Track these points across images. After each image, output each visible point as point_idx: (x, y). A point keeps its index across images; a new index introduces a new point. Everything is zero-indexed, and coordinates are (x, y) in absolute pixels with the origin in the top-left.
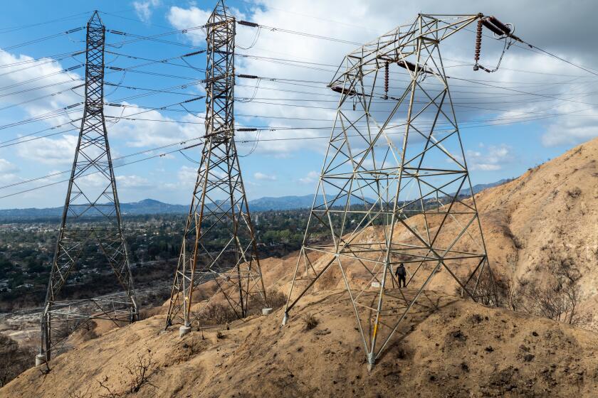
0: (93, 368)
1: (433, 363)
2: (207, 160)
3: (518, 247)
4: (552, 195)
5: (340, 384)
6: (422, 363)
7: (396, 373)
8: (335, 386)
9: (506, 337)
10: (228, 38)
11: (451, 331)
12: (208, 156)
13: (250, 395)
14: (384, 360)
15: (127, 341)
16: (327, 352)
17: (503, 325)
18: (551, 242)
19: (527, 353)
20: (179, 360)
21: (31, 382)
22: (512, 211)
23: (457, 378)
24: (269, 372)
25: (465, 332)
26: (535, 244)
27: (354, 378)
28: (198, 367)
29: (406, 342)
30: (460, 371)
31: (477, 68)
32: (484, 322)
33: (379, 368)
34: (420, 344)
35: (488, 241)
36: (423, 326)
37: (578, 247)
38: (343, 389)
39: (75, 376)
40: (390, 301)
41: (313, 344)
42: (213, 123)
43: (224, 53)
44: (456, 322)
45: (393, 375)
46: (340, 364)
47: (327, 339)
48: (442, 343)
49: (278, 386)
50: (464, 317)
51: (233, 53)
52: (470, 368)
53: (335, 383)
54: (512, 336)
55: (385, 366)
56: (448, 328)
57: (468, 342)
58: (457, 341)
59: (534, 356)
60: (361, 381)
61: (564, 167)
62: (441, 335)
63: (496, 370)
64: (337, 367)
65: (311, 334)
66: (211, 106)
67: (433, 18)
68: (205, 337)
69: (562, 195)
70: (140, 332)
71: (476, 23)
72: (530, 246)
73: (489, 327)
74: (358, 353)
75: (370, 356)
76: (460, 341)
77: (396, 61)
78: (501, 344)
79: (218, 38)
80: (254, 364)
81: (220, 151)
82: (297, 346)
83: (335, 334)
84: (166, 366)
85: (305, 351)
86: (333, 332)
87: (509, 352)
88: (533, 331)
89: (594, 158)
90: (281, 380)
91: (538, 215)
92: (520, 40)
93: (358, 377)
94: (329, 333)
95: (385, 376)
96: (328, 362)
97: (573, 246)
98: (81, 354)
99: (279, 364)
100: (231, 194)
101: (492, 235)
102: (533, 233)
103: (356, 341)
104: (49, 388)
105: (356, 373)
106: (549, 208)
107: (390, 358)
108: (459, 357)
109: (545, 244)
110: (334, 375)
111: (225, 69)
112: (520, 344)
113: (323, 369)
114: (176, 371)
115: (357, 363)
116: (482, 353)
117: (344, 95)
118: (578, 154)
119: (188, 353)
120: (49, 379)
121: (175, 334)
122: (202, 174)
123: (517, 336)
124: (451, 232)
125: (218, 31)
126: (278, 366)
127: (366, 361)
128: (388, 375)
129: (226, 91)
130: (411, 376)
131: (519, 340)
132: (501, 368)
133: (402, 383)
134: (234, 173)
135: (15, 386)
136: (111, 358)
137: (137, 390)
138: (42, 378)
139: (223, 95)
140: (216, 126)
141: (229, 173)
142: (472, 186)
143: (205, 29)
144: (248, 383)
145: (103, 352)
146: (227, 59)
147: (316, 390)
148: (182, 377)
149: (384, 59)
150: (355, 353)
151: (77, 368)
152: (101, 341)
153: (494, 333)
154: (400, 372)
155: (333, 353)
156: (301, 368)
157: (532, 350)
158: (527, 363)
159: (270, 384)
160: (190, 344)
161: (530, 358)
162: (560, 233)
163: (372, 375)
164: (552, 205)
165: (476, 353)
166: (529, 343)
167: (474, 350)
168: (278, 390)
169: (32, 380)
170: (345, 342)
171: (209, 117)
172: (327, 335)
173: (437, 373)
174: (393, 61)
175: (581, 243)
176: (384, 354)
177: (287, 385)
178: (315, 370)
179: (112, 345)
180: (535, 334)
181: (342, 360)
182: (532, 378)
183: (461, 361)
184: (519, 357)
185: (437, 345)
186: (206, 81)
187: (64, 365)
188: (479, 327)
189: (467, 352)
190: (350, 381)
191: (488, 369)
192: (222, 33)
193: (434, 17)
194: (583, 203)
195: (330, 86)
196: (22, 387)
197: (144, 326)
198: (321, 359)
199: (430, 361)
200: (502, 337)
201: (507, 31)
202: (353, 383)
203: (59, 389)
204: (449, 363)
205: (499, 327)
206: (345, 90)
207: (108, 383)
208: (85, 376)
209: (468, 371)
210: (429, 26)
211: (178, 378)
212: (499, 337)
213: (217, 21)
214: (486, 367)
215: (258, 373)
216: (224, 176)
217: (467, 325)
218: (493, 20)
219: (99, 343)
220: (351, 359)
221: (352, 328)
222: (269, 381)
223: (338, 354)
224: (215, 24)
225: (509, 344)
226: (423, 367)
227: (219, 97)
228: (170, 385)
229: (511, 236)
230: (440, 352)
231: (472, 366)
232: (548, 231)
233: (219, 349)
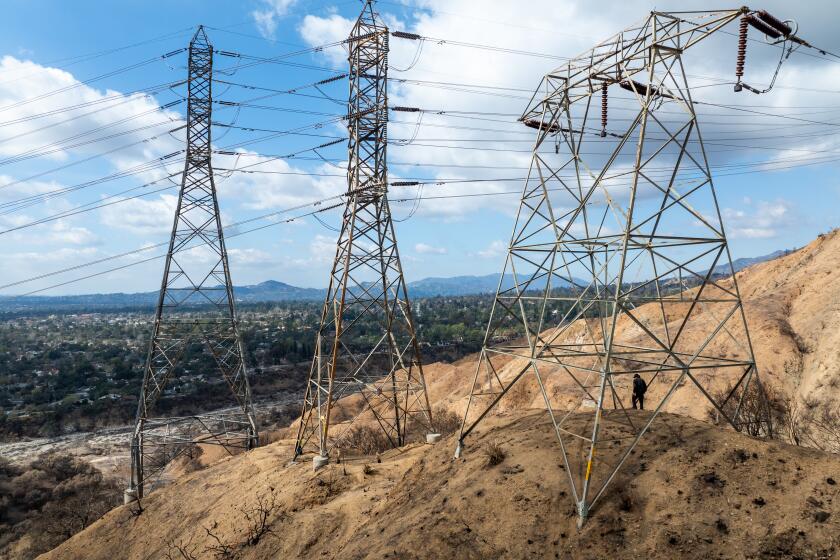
0: (198, 510)
1: (673, 518)
2: (349, 226)
3: (802, 350)
5: (537, 545)
6: (657, 519)
7: (619, 531)
8: (530, 547)
9: (785, 484)
10: (378, 57)
11: (700, 473)
12: (351, 221)
13: (410, 554)
14: (602, 512)
15: (243, 474)
16: (518, 498)
17: (780, 466)
19: (819, 510)
20: (312, 503)
21: (119, 525)
22: (793, 296)
23: (710, 542)
24: (437, 524)
25: (722, 475)
26: (830, 346)
27: (557, 537)
28: (338, 513)
29: (634, 487)
30: (715, 531)
31: (739, 88)
32: (751, 461)
33: (594, 524)
34: (654, 490)
35: (755, 342)
36: (659, 463)
38: (542, 551)
39: (175, 519)
40: (610, 428)
41: (498, 487)
42: (358, 175)
43: (372, 77)
44: (709, 460)
45: (615, 534)
46: (537, 516)
47: (519, 480)
48: (687, 490)
49: (449, 544)
50: (719, 452)
51: (385, 78)
52: (730, 528)
53: (530, 542)
54: (795, 483)
55: (602, 520)
56: (696, 469)
57: (726, 489)
58: (709, 488)
59: (829, 515)
60: (568, 542)
62: (686, 480)
63: (769, 532)
64: (534, 519)
65: (495, 472)
66: (355, 151)
67: (672, 17)
68: (348, 471)
70: (259, 463)
71: (738, 22)
72: (821, 349)
73: (759, 469)
74: (564, 501)
75: (581, 505)
76: (714, 488)
77: (617, 81)
78: (778, 495)
79: (365, 57)
80: (415, 512)
81: (368, 214)
82: (477, 488)
83: (531, 474)
84: (295, 510)
85: (487, 495)
86: (527, 470)
87: (789, 507)
88: (828, 476)
90: (453, 536)
92: (807, 45)
93: (563, 536)
94: (522, 471)
95: (602, 535)
96: (520, 513)
98: (182, 491)
99: (450, 512)
100: (384, 273)
102: (826, 331)
103: (561, 484)
104: (141, 534)
105: (558, 530)
107: (610, 510)
108: (713, 511)
110: (528, 530)
111: (374, 100)
112: (808, 495)
113: (512, 522)
114: (308, 517)
115: (561, 515)
116: (748, 508)
117: (543, 132)
119: (324, 494)
120: (141, 523)
121: (307, 467)
122: (343, 246)
123: (802, 484)
124: (700, 328)
125: (364, 48)
126: (449, 516)
127: (574, 513)
128: (609, 533)
129: (376, 130)
130: (641, 537)
131: (806, 490)
132: (779, 530)
133: (627, 546)
134: (387, 244)
135: (99, 529)
136: (220, 497)
137: (256, 541)
138: (132, 520)
139: (372, 136)
140: (363, 179)
141: (381, 244)
142: (733, 260)
143: (347, 45)
144: (407, 538)
145: (210, 489)
146: (377, 85)
147: (503, 551)
148: (316, 526)
149: (601, 79)
150: (559, 500)
151: (177, 508)
152: (208, 474)
153: (766, 479)
154: (624, 530)
155: (527, 500)
156: (481, 520)
157: (826, 505)
158: (818, 524)
159: (437, 541)
160: (327, 480)
161: (823, 518)
163: (584, 533)
165: (738, 507)
166: (822, 494)
167: (736, 501)
168: (450, 549)
169: (120, 523)
170: (545, 485)
171: (352, 166)
172: (519, 474)
173: (680, 533)
174: (613, 81)
176: (601, 503)
177: (462, 542)
178: (501, 523)
179: (223, 479)
180: (831, 481)
181: (540, 510)
182: (828, 546)
183: (715, 518)
184: (805, 515)
185: (680, 493)
186: (348, 117)
187: (161, 505)
188: (744, 468)
189: (725, 504)
190: (551, 540)
191: (758, 530)
192: (370, 50)
193: (673, 15)
195: (522, 120)
196: (107, 532)
197: (265, 454)
198: (510, 509)
199: (669, 516)
200: (779, 485)
201: (786, 31)
202: (555, 544)
203: (155, 536)
204: (698, 520)
205: (775, 469)
206: (544, 125)
207: (217, 530)
208: (187, 520)
209: (727, 533)
210: (667, 29)
211: (311, 527)
212: (774, 484)
213: (362, 33)
214: (754, 528)
215: (421, 525)
217: (725, 465)
218: (765, 16)
219: (205, 477)
220: (553, 510)
221: (555, 464)
222: (436, 536)
223: (534, 501)
224: (360, 38)
225: (790, 494)
226: (659, 523)
227: (366, 138)
228: (300, 537)
230: (684, 503)
231: (733, 525)
233: (366, 489)
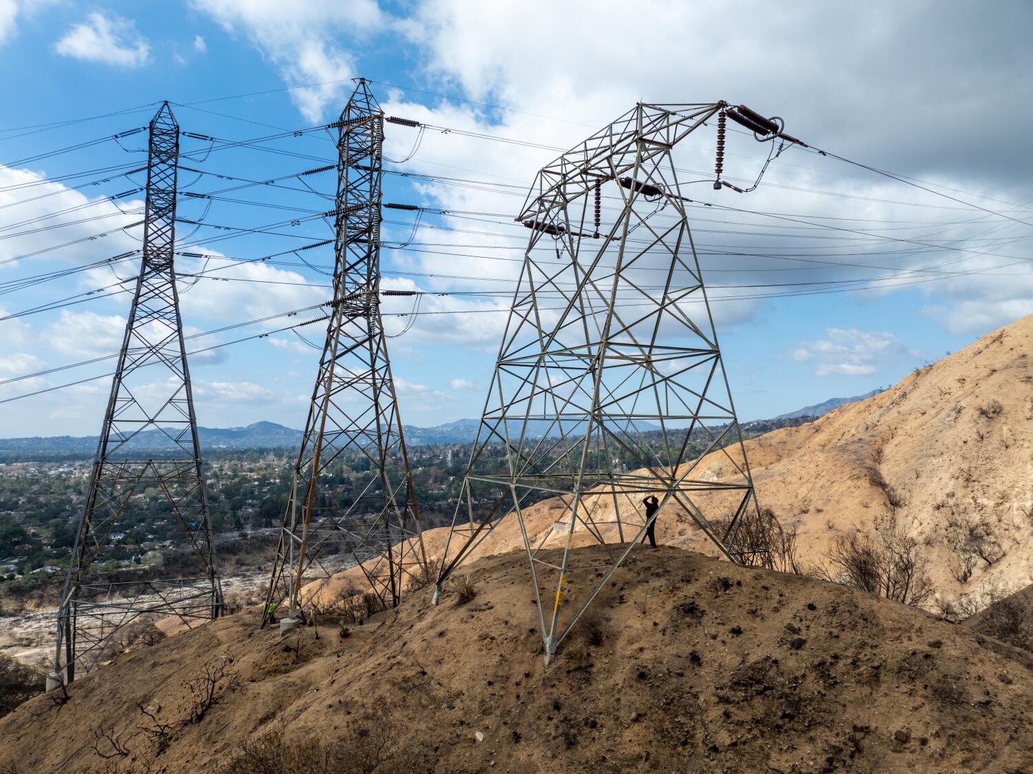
0: (140, 693)
1: (646, 652)
2: (333, 342)
3: (895, 504)
4: (954, 414)
5: (497, 686)
6: (628, 653)
7: (586, 667)
8: (490, 689)
9: (765, 612)
10: (372, 145)
11: (679, 603)
12: (335, 336)
13: (356, 702)
14: (571, 648)
15: (199, 648)
16: (483, 638)
17: (763, 593)
18: (952, 495)
19: (796, 637)
20: (275, 672)
21: (35, 718)
22: (885, 441)
23: (681, 675)
24: (391, 668)
25: (702, 605)
26: (924, 499)
27: (521, 676)
28: (303, 681)
29: (608, 620)
30: (688, 663)
31: (718, 186)
32: (735, 589)
33: (562, 661)
34: (630, 622)
36: (638, 594)
37: (998, 505)
38: (501, 693)
39: (110, 707)
40: (596, 560)
41: (463, 626)
42: (345, 282)
43: (366, 168)
44: (690, 590)
45: (582, 670)
46: (501, 655)
47: (487, 617)
48: (662, 619)
49: (400, 688)
50: (703, 581)
51: (378, 170)
52: (704, 660)
53: (490, 683)
54: (776, 610)
55: (571, 656)
56: (675, 599)
57: (705, 619)
58: (688, 619)
59: (804, 641)
60: (532, 682)
61: (974, 365)
62: (662, 610)
63: (743, 662)
64: (497, 659)
65: (463, 612)
66: (342, 254)
67: (660, 109)
68: (321, 634)
69: (969, 414)
70: (221, 634)
72: (915, 502)
73: (741, 597)
74: (533, 639)
75: (548, 640)
76: (692, 618)
77: (612, 177)
78: (758, 623)
79: (356, 146)
80: (372, 659)
81: (355, 328)
82: (439, 629)
83: (501, 611)
84: (253, 681)
85: (450, 635)
86: (498, 607)
87: (767, 635)
88: (809, 602)
89: (1025, 350)
90: (406, 680)
91: (929, 449)
92: (802, 144)
93: (527, 675)
94: (491, 608)
95: (569, 672)
96: (484, 653)
97: (990, 503)
98: (122, 672)
99: (406, 656)
100: (376, 400)
101: (849, 483)
102: (920, 480)
103: (532, 620)
104: (64, 727)
105: (524, 668)
106: (949, 436)
107: (580, 645)
108: (688, 643)
109: (940, 498)
110: (490, 671)
111: (368, 196)
112: (786, 622)
113: (474, 662)
114: (266, 687)
115: (528, 654)
116: (724, 638)
117: (536, 231)
118: (997, 343)
119: (289, 661)
120: (65, 714)
121: (276, 632)
122: (325, 366)
123: (783, 611)
125: (356, 134)
126: (404, 660)
127: (543, 650)
128: (575, 670)
129: (369, 230)
130: (609, 672)
131: (786, 616)
132: (752, 659)
133: (594, 682)
134: (379, 364)
135: (8, 725)
136: (170, 676)
137: (200, 718)
138: (54, 711)
139: (364, 238)
140: (351, 288)
141: (373, 365)
144: (356, 686)
145: (159, 668)
146: (371, 178)
147: (459, 694)
148: (275, 696)
149: (594, 175)
150: (528, 637)
151: (114, 693)
152: (157, 650)
153: (748, 607)
154: (592, 666)
155: (493, 638)
156: (439, 662)
157: (804, 631)
158: (793, 651)
159: (388, 687)
160: (294, 645)
161: (798, 645)
162: (968, 480)
163: (549, 671)
164: (952, 432)
165: (714, 637)
166: (801, 620)
167: (713, 631)
168: (401, 694)
169: (38, 715)
170: (514, 622)
171: (339, 272)
172: (488, 611)
173: (650, 667)
174: (608, 178)
175: (1004, 497)
176: (569, 637)
177: (415, 686)
178: (461, 664)
179: (175, 655)
180: (811, 607)
181: (506, 649)
182: (799, 674)
183: (689, 649)
184: (781, 642)
185: (655, 624)
186: (335, 213)
187: (93, 689)
188: (726, 597)
189: (702, 635)
190: (513, 680)
191: (731, 660)
192: (364, 138)
193: (662, 107)
194: (1005, 428)
195: (520, 219)
196: (19, 727)
197: (230, 624)
198: (473, 649)
199: (641, 649)
200: (759, 613)
201: (774, 128)
202: (518, 684)
203: (81, 728)
204: (671, 652)
205: (757, 597)
206: (538, 224)
207: (161, 715)
208: (125, 707)
209: (700, 665)
210: (655, 123)
211: (269, 698)
212: (754, 612)
213: (353, 116)
214: (728, 658)
215: (372, 672)
216: (362, 369)
217: (706, 595)
218: (744, 110)
219: (153, 653)
220: (520, 648)
221: (528, 600)
222: (388, 681)
223: (499, 639)
224: (350, 122)
225: (770, 622)
226: (630, 657)
227: (356, 240)
228: (254, 710)
229: (883, 485)
230: (659, 636)
231: (707, 656)
232: (946, 476)
233: (341, 654)
